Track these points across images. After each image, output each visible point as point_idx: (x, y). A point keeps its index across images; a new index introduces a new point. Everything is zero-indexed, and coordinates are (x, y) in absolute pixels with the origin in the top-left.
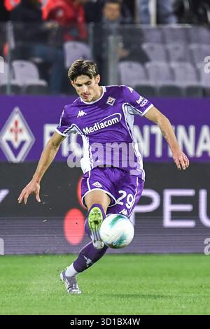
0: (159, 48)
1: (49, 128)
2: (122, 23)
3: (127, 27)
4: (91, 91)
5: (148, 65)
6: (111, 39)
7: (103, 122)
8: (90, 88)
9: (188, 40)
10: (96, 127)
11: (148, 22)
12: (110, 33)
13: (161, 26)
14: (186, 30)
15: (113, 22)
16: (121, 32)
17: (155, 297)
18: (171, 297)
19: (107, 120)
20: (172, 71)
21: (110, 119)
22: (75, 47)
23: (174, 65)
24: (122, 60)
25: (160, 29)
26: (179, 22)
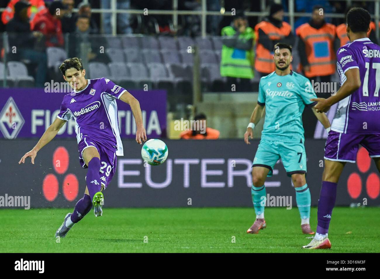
0: (118, 52)
1: (36, 113)
2: (91, 33)
3: (95, 36)
4: (79, 81)
5: (110, 65)
6: (83, 45)
7: (87, 108)
8: (78, 78)
9: (141, 46)
10: (82, 112)
11: (110, 32)
12: (81, 40)
13: (121, 36)
14: (139, 39)
15: (83, 32)
16: (90, 40)
17: (116, 241)
18: (128, 241)
19: (90, 106)
20: (129, 70)
21: (92, 105)
22: (55, 51)
23: (130, 65)
24: (91, 61)
25: (119, 38)
26: (134, 32)
